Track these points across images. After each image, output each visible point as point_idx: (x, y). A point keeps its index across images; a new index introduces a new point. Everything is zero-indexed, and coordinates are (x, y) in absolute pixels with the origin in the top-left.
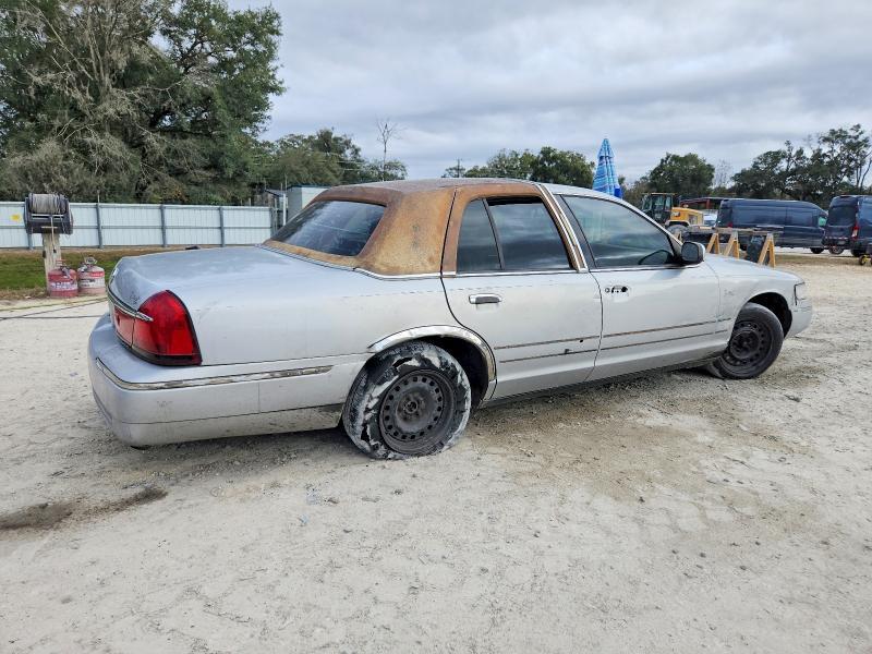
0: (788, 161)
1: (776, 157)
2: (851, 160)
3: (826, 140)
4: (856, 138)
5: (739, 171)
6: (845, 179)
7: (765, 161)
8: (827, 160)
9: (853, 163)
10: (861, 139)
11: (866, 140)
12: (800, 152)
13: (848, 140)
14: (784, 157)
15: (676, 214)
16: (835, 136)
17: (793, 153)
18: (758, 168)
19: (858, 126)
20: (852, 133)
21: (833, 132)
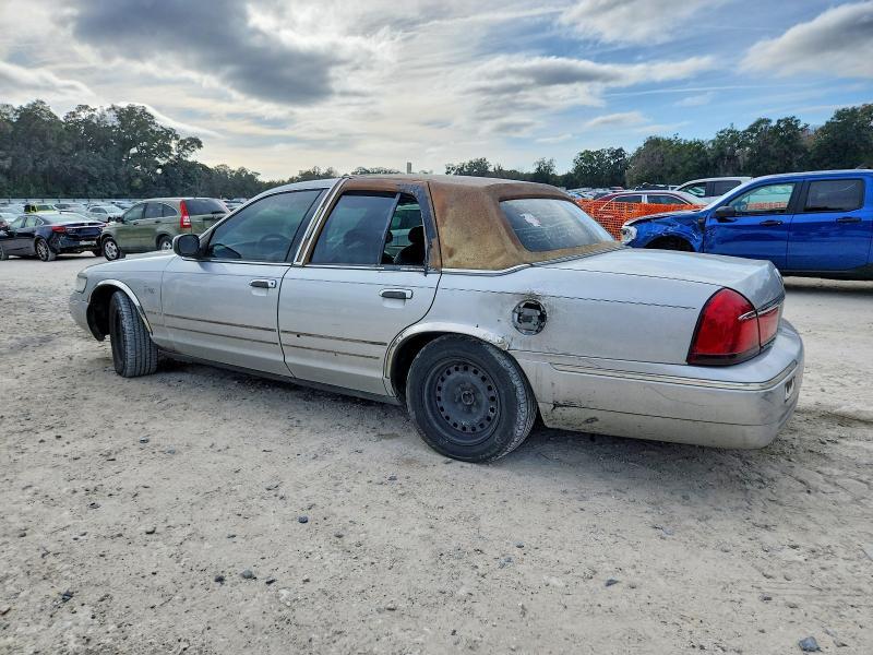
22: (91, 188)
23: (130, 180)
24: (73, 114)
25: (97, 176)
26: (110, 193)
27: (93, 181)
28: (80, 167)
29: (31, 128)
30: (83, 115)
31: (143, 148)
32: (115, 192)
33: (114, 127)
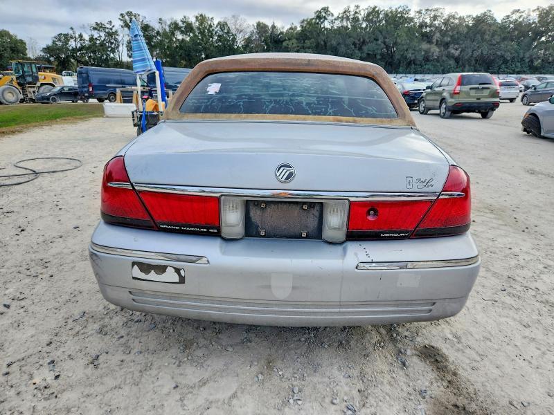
0: (75, 41)
1: (67, 38)
2: (112, 43)
3: (95, 29)
4: (111, 29)
5: (45, 46)
6: (112, 55)
7: (60, 40)
8: (98, 42)
9: (113, 46)
10: (114, 30)
11: (116, 32)
12: (81, 36)
13: (107, 30)
14: (72, 38)
15: (43, 77)
16: (98, 27)
17: (77, 36)
18: (57, 45)
19: (111, 22)
20: (108, 26)
21: (97, 24)
22: (503, 66)
23: (532, 61)
24: (508, 17)
25: (509, 59)
26: (514, 71)
27: (505, 62)
28: (499, 53)
29: (478, 29)
30: (515, 17)
31: (550, 36)
32: (517, 70)
33: (534, 23)
